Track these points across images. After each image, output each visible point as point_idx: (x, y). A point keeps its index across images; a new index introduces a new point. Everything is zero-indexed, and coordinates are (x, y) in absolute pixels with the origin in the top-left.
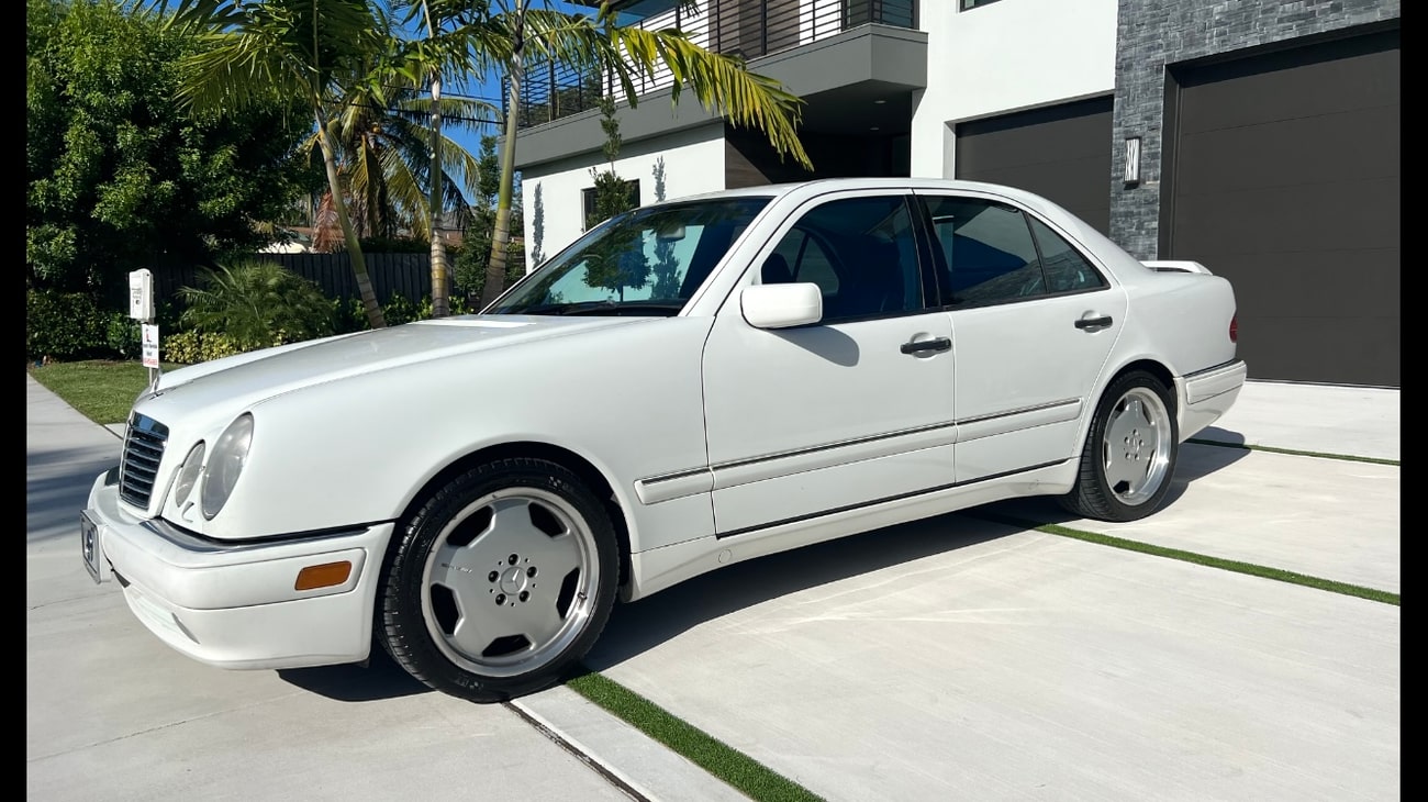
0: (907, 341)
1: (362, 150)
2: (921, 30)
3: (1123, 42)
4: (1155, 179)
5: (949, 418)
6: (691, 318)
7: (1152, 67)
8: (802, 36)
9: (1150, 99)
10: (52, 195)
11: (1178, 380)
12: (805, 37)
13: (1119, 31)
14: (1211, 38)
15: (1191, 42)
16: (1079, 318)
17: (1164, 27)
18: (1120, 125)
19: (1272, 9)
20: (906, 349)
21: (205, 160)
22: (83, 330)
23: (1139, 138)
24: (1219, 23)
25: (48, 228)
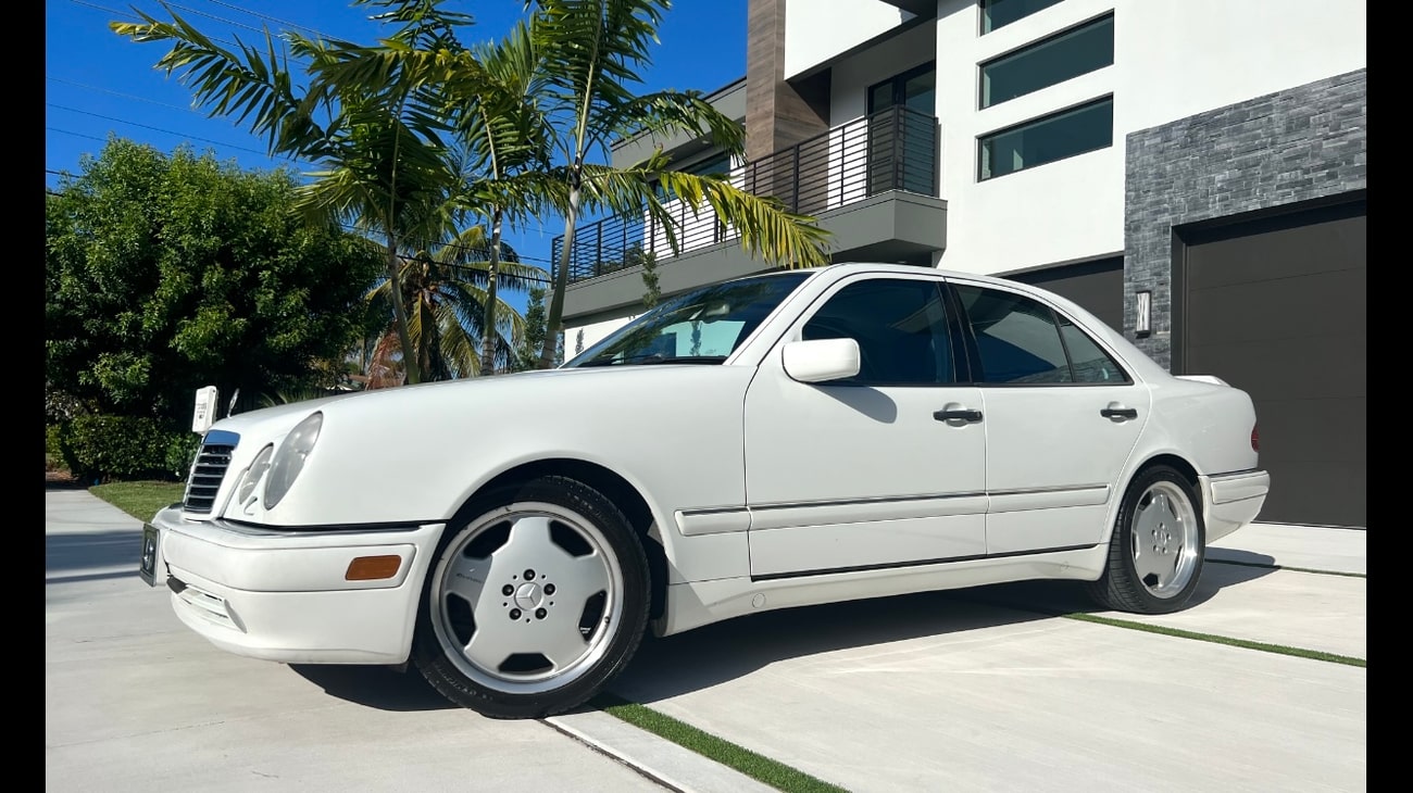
0: (940, 409)
1: (418, 305)
2: (941, 197)
3: (1131, 207)
4: (1166, 329)
5: (980, 488)
6: (735, 366)
7: (1159, 229)
8: (830, 202)
9: (1158, 257)
10: (135, 326)
11: (1203, 479)
12: (833, 201)
13: (1127, 198)
14: (1214, 202)
15: (1195, 207)
16: (1105, 407)
17: (1168, 193)
18: (1130, 280)
19: (1271, 177)
20: (939, 416)
21: (277, 300)
22: (144, 451)
23: (1149, 292)
24: (1221, 190)
25: (126, 356)
